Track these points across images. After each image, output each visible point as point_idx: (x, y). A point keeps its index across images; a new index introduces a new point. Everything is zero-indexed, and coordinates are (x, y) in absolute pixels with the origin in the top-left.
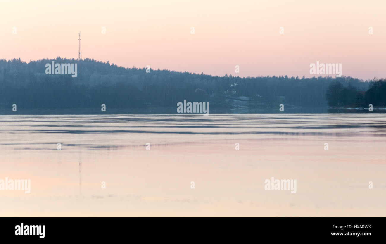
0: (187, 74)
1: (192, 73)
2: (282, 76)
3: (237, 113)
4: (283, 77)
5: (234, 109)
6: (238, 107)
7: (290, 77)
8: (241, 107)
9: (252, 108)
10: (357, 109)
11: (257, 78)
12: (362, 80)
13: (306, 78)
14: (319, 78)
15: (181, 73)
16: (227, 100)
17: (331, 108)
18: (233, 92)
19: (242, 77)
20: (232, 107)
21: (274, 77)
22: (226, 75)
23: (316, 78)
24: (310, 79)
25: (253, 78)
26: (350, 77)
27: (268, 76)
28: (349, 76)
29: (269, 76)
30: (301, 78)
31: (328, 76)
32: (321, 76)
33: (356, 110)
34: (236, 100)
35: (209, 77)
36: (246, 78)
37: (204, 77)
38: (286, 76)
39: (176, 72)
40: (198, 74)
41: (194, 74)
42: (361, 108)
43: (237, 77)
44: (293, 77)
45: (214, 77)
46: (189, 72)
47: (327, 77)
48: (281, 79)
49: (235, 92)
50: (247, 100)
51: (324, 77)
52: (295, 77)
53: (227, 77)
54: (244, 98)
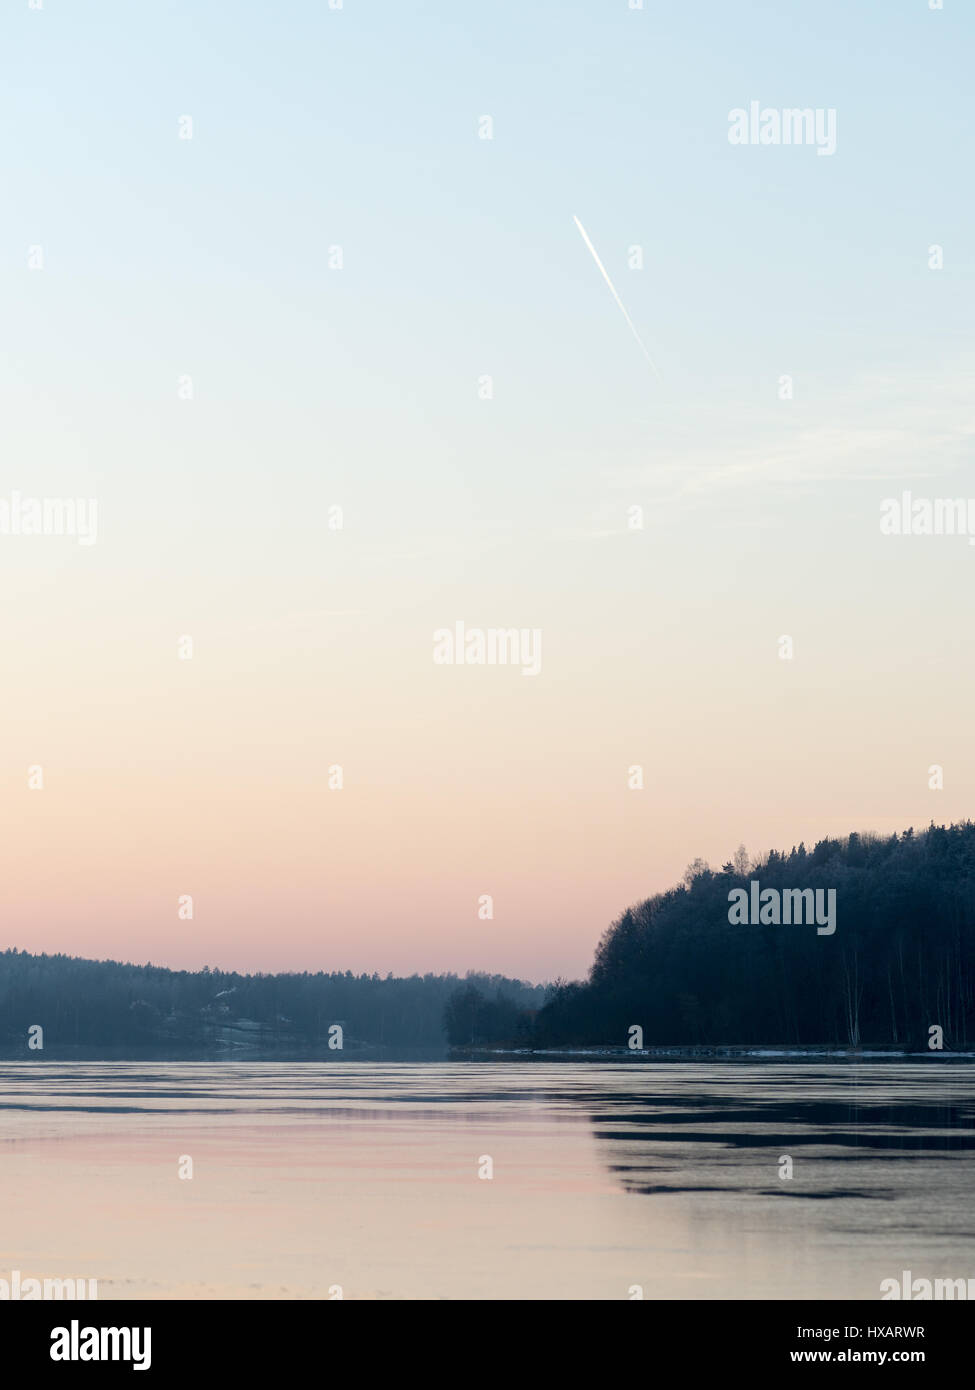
0: (111, 965)
1: (125, 963)
2: (339, 972)
3: (232, 1058)
4: (340, 975)
5: (225, 1050)
6: (232, 1046)
7: (357, 973)
8: (240, 1046)
9: (269, 1048)
10: (517, 1052)
11: (278, 975)
12: (530, 984)
13: (395, 977)
14: (427, 977)
15: (97, 962)
16: (208, 1029)
17: (455, 1049)
18: (222, 1009)
19: (244, 975)
20: (219, 1045)
21: (319, 974)
22: (206, 968)
23: (420, 979)
24: (407, 979)
25: (270, 975)
26: (499, 976)
27: (306, 972)
28: (498, 973)
29: (309, 972)
30: (383, 977)
31: (449, 974)
32: (432, 974)
33: (516, 1054)
34: (228, 1030)
35: (163, 974)
36: (252, 976)
37: (150, 973)
38: (349, 973)
39: (85, 961)
40: (139, 967)
41: (129, 965)
42: (526, 1051)
43: (231, 972)
44: (365, 974)
45: (176, 973)
46: (117, 960)
47: (446, 976)
48: (337, 979)
49: (227, 1008)
50: (257, 1028)
51: (438, 976)
52: (370, 974)
53: (208, 973)
54: (249, 1024)
